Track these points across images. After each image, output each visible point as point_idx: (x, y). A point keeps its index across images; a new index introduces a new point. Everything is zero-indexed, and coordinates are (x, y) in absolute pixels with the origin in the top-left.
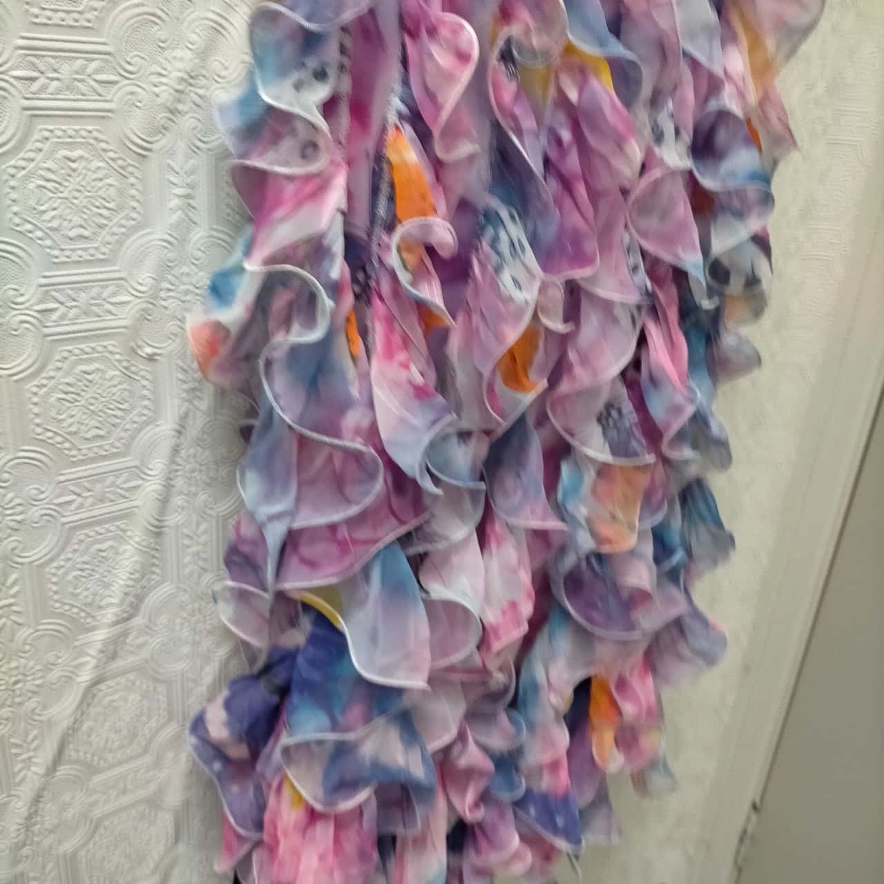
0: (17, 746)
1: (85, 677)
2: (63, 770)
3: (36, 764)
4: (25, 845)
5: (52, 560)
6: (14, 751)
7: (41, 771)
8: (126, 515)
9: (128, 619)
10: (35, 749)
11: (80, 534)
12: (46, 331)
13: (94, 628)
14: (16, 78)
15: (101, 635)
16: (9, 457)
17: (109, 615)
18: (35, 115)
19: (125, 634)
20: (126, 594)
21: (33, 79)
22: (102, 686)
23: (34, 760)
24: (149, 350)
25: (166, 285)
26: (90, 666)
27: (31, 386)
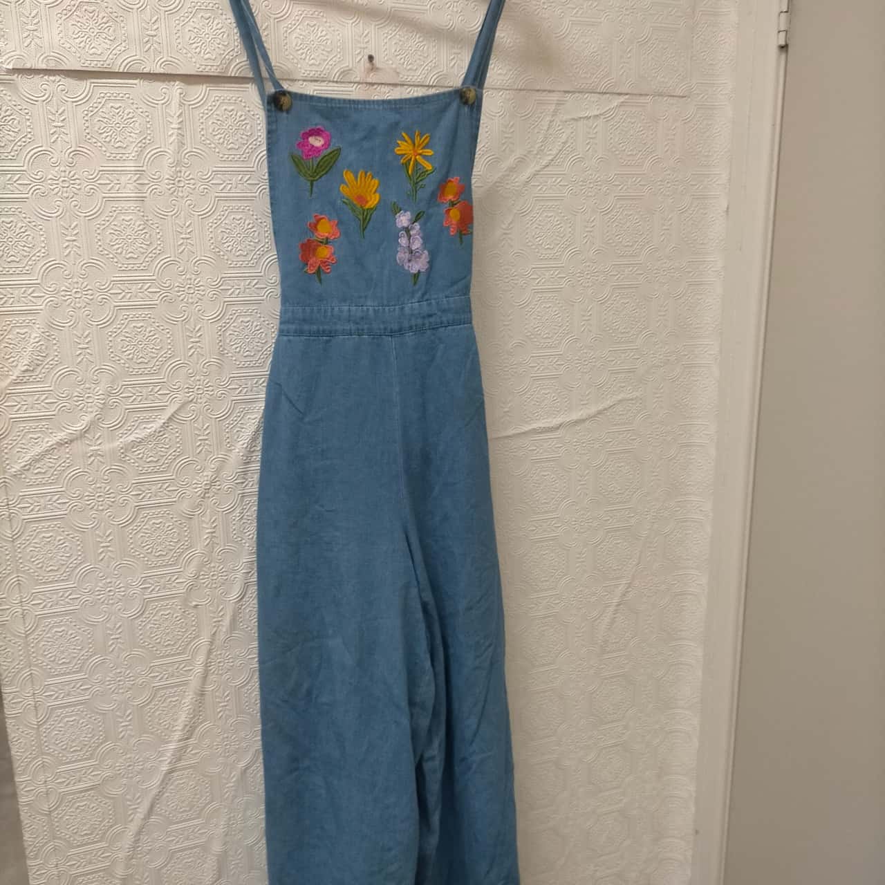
0: (130, 801)
1: (165, 768)
2: (153, 819)
3: (140, 813)
4: (132, 858)
5: (148, 704)
6: (128, 803)
7: (142, 817)
8: (185, 683)
9: (187, 739)
10: (139, 804)
11: (162, 693)
12: (145, 597)
13: (170, 742)
14: (132, 495)
15: (172, 746)
16: (128, 654)
17: (177, 735)
18: (140, 508)
19: (186, 747)
20: (186, 725)
21: (140, 494)
22: (175, 774)
23: (138, 810)
24: (194, 603)
25: (202, 573)
26: (167, 762)
27: (138, 621)
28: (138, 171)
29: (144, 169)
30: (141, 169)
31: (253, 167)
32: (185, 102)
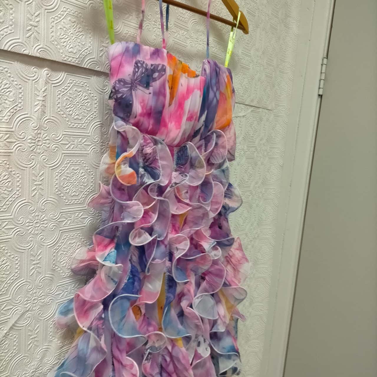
28: (9, 131)
29: (13, 130)
30: (11, 130)
31: (89, 133)
32: (50, 81)
